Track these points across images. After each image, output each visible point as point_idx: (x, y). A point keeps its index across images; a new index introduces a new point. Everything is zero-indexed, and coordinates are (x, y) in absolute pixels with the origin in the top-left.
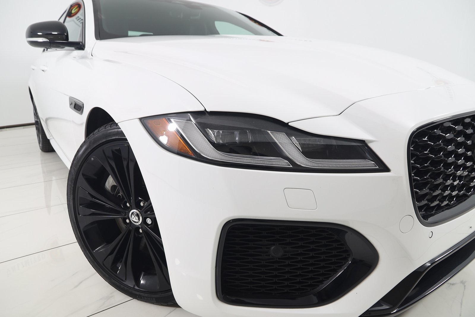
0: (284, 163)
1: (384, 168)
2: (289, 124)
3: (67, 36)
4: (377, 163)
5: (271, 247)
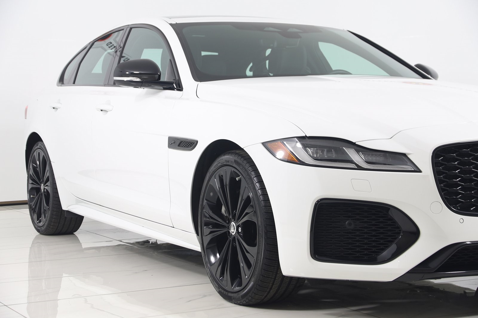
0: (353, 166)
1: (418, 170)
2: (356, 143)
3: (160, 76)
4: (413, 167)
5: (346, 221)
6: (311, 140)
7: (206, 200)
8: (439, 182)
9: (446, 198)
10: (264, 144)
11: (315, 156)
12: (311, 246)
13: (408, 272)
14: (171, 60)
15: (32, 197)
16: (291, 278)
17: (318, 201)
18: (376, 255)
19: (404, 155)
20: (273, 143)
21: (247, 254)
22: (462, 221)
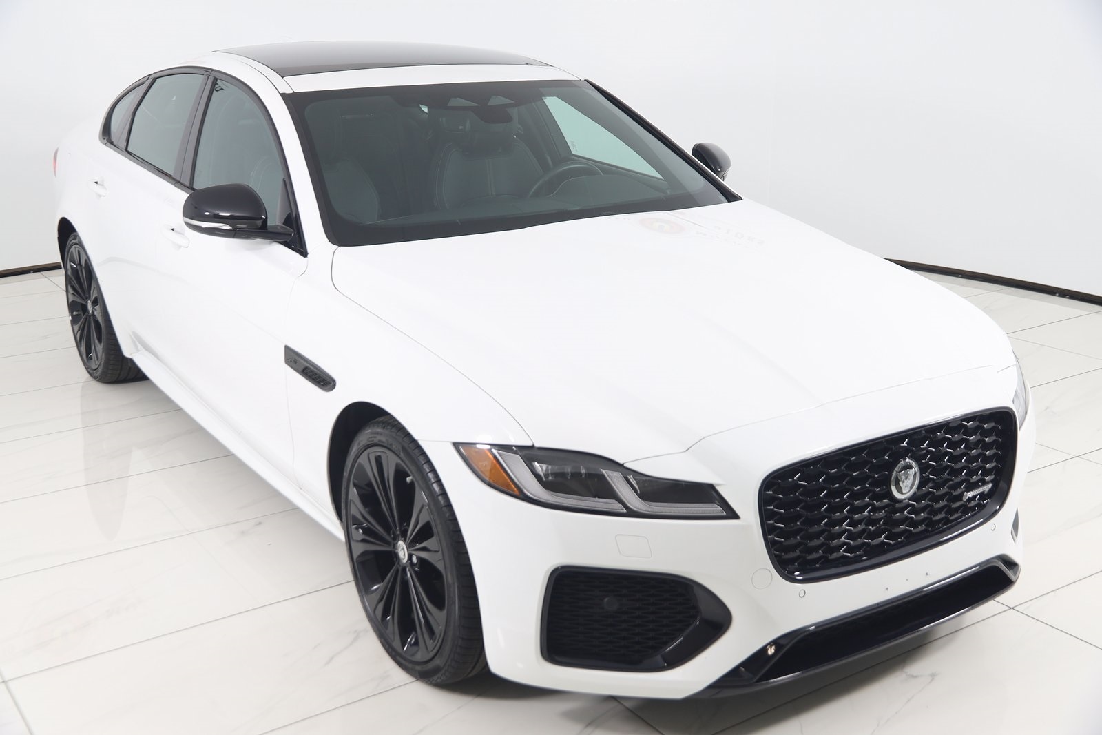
0: (617, 507)
1: (733, 515)
2: (625, 465)
3: (265, 221)
4: (726, 510)
5: (605, 598)
7: (355, 485)
8: (767, 530)
10: (456, 445)
11: (551, 481)
14: (284, 182)
15: (76, 315)
19: (711, 487)
20: (472, 447)
21: (428, 614)
22: (802, 594)
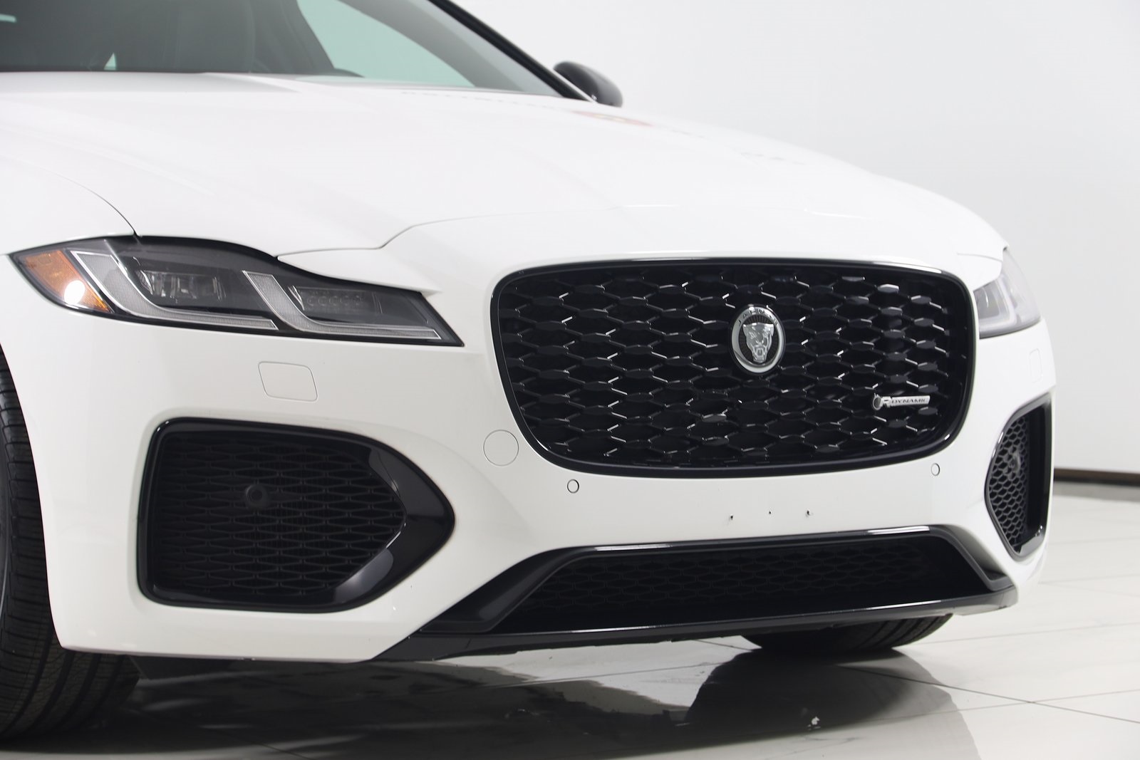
0: (265, 324)
1: (452, 340)
2: (278, 258)
4: (440, 331)
5: (246, 487)
6: (150, 248)
9: (530, 422)
11: (164, 295)
12: (140, 559)
13: (417, 634)
16: (97, 659)
17: (163, 426)
18: (330, 584)
19: (417, 295)
20: (39, 257)
22: (573, 486)
